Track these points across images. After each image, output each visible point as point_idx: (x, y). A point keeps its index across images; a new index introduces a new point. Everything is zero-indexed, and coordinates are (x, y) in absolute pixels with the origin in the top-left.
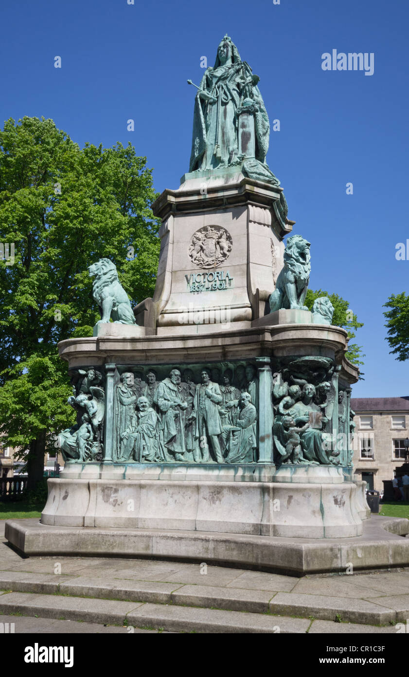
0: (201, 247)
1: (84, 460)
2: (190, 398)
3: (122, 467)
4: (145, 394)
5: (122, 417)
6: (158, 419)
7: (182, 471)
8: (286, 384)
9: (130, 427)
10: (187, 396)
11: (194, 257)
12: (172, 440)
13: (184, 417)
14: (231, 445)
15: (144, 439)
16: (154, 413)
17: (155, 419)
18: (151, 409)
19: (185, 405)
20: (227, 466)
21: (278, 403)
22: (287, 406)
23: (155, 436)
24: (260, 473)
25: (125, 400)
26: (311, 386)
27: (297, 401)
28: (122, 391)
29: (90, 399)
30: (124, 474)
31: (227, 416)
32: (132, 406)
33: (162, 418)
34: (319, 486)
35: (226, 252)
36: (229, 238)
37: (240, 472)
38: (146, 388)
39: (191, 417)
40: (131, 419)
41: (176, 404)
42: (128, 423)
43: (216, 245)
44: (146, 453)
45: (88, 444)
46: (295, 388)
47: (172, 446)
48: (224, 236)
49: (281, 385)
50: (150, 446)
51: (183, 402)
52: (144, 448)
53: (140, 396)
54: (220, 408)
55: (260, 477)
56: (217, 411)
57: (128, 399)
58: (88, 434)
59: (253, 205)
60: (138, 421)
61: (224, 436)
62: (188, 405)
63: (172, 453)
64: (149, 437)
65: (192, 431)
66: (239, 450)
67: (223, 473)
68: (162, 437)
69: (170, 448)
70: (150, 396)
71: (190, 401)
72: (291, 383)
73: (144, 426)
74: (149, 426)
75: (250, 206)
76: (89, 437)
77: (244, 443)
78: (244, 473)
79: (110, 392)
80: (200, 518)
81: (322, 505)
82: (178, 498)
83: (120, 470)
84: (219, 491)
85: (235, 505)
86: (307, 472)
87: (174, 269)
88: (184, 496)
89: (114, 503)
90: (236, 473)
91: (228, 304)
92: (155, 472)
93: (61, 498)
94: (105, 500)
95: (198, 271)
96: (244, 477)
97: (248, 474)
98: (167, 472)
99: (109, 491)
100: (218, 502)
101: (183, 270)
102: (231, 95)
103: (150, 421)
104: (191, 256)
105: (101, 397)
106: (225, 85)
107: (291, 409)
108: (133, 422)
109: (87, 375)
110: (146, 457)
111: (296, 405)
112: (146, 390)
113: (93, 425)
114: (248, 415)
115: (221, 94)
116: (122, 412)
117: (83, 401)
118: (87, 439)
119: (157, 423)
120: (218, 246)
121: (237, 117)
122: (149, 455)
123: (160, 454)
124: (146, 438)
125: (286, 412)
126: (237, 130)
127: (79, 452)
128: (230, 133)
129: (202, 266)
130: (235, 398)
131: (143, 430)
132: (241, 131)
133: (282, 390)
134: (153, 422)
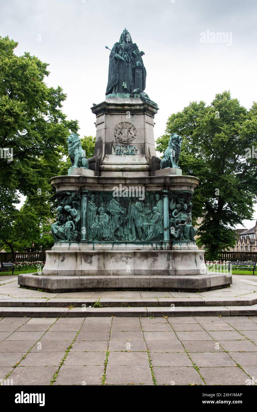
0: (121, 132)
1: (69, 240)
2: (125, 209)
3: (91, 244)
4: (102, 206)
5: (91, 218)
6: (109, 219)
7: (123, 246)
8: (175, 203)
9: (94, 223)
10: (124, 208)
11: (117, 137)
12: (117, 230)
13: (122, 218)
14: (149, 232)
15: (103, 229)
16: (107, 216)
17: (108, 219)
18: (105, 214)
19: (123, 212)
20: (147, 243)
21: (172, 212)
22: (176, 214)
23: (108, 228)
24: (165, 246)
25: (92, 209)
26: (186, 205)
27: (179, 211)
28: (91, 204)
29: (72, 208)
30: (94, 248)
31: (145, 218)
32: (95, 212)
33: (111, 218)
34: (194, 251)
35: (133, 136)
36: (134, 129)
37: (154, 245)
38: (103, 203)
39: (126, 218)
40: (95, 219)
41: (120, 211)
42: (94, 221)
43: (128, 132)
44: (104, 236)
45: (72, 232)
46: (179, 206)
47: (117, 233)
48: (132, 128)
49: (173, 204)
51: (122, 211)
52: (103, 234)
53: (99, 207)
54: (142, 214)
55: (165, 247)
56: (140, 216)
57: (93, 208)
58: (71, 226)
59: (146, 115)
60: (99, 220)
61: (144, 228)
62: (125, 212)
63: (117, 236)
64: (105, 228)
65: (126, 226)
66: (153, 235)
67: (145, 246)
68: (112, 228)
69: (116, 234)
70: (105, 207)
71: (125, 210)
72: (177, 203)
73: (103, 223)
74: (105, 223)
75: (145, 115)
76: (73, 228)
77: (155, 231)
78: (156, 246)
79: (84, 205)
80: (136, 269)
81: (195, 260)
82: (124, 259)
83: (91, 246)
84: (146, 255)
85: (154, 261)
86: (187, 245)
87: (106, 142)
88: (127, 258)
89: (91, 263)
90: (152, 246)
91: (137, 162)
92: (109, 246)
93: (60, 260)
94: (86, 261)
95: (119, 144)
96: (157, 247)
97: (159, 246)
98: (116, 246)
99: (87, 256)
100: (145, 261)
101: (111, 143)
102: (131, 58)
103: (105, 220)
104: (115, 136)
105: (78, 207)
106: (128, 53)
107: (178, 215)
108: (96, 220)
109: (71, 195)
110: (103, 239)
111: (179, 213)
112: (102, 204)
113: (74, 222)
114: (157, 218)
115: (126, 57)
116: (90, 215)
117: (68, 209)
118: (71, 229)
119: (109, 221)
120: (129, 133)
121: (134, 70)
122: (106, 238)
123: (111, 236)
124: (104, 229)
125: (176, 217)
126: (134, 76)
127: (67, 236)
128: (131, 77)
129: (121, 141)
130: (150, 209)
131: (102, 225)
132: (136, 77)
133: (173, 206)
134: (107, 221)
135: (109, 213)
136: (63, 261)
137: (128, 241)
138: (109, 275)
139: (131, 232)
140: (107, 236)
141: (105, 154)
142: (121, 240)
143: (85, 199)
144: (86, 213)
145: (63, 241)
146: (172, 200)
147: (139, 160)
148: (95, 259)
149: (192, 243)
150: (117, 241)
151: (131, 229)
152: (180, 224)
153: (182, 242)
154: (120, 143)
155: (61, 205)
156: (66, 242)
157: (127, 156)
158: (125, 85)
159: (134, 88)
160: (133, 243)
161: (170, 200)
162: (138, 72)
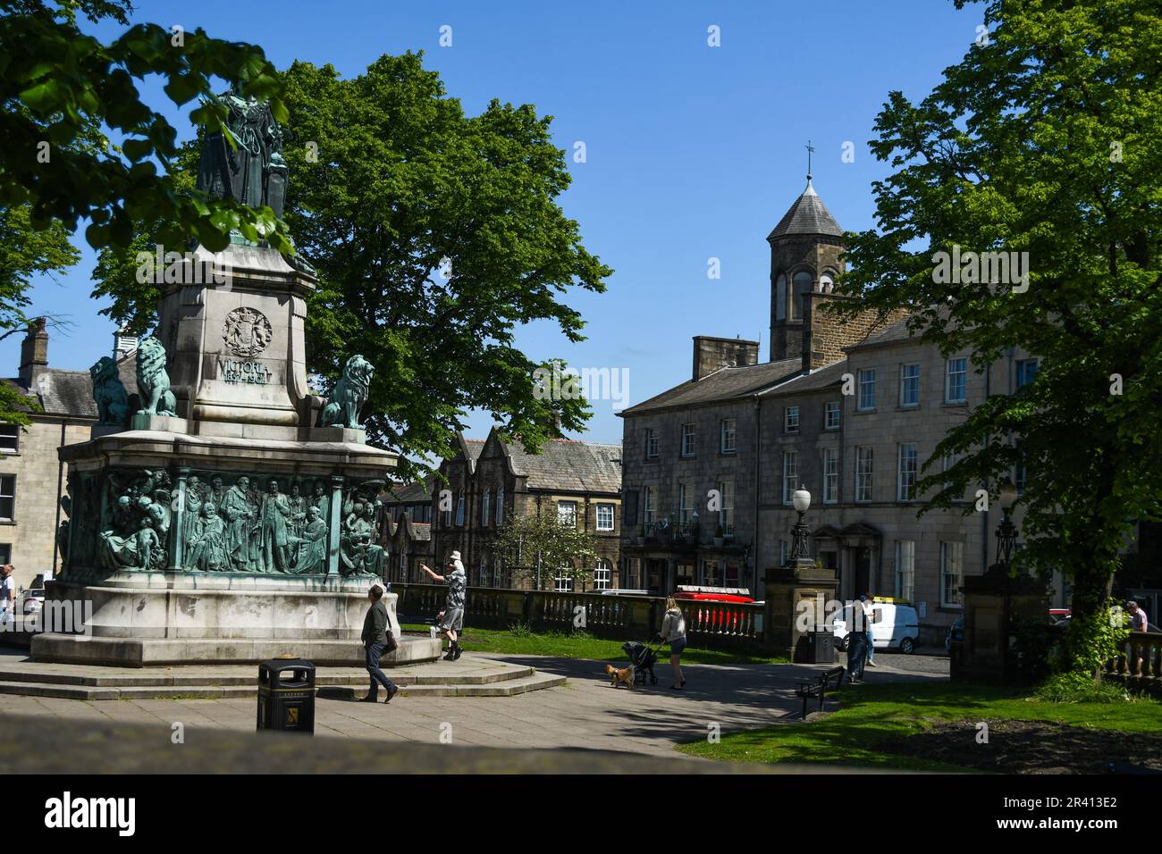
0: (237, 330)
1: (147, 569)
2: (255, 506)
3: (190, 577)
4: (211, 500)
5: (189, 524)
6: (224, 527)
7: (250, 581)
8: (353, 501)
9: (195, 534)
10: (252, 504)
11: (229, 340)
12: (238, 550)
13: (249, 526)
14: (299, 557)
15: (211, 548)
16: (220, 521)
17: (221, 526)
18: (217, 517)
19: (250, 514)
20: (296, 577)
21: (346, 519)
22: (353, 523)
23: (221, 544)
24: (331, 584)
25: (193, 505)
26: (371, 505)
27: (359, 517)
28: (191, 496)
29: (154, 502)
30: (195, 585)
31: (293, 528)
32: (197, 513)
33: (228, 526)
35: (264, 342)
36: (267, 325)
37: (310, 583)
38: (212, 493)
39: (256, 527)
40: (197, 526)
41: (244, 513)
42: (194, 530)
43: (253, 330)
44: (213, 562)
45: (154, 552)
46: (359, 506)
47: (237, 555)
48: (262, 323)
49: (349, 502)
50: (216, 555)
51: (249, 511)
52: (209, 557)
53: (205, 502)
54: (286, 519)
55: (331, 587)
56: (284, 523)
57: (196, 505)
58: (152, 540)
60: (203, 529)
61: (290, 547)
62: (253, 514)
63: (237, 562)
64: (215, 545)
65: (256, 541)
66: (307, 562)
67: (292, 583)
68: (228, 546)
69: (235, 558)
70: (217, 502)
71: (255, 509)
72: (357, 501)
73: (212, 534)
74: (216, 534)
75: (293, 297)
76: (155, 544)
77: (312, 554)
78: (314, 583)
80: (276, 626)
82: (254, 607)
83: (189, 580)
84: (294, 600)
85: (310, 613)
87: (206, 351)
88: (259, 605)
89: (193, 613)
90: (305, 583)
91: (270, 403)
92: (224, 582)
93: (136, 609)
94: (183, 610)
95: (233, 358)
96: (314, 587)
97: (318, 585)
98: (235, 581)
99: (185, 601)
100: (294, 612)
101: (216, 353)
102: (261, 145)
103: (216, 530)
104: (226, 339)
105: (165, 500)
106: (255, 131)
107: (356, 525)
108: (199, 529)
109: (152, 476)
110: (212, 567)
111: (359, 521)
112: (211, 496)
114: (318, 529)
115: (251, 143)
116: (189, 519)
117: (147, 505)
118: (153, 546)
119: (224, 531)
120: (254, 333)
121: (266, 174)
122: (216, 565)
123: (227, 563)
124: (213, 547)
125: (352, 528)
126: (265, 190)
128: (258, 192)
129: (237, 352)
130: (303, 511)
131: (211, 539)
132: (270, 193)
133: (349, 507)
134: (220, 530)
135: (223, 514)
136: (140, 608)
137: (257, 572)
138: (225, 637)
139: (265, 556)
140: (218, 561)
141: (203, 378)
142: (243, 570)
145: (134, 569)
146: (349, 496)
147: (275, 398)
148: (199, 606)
150: (237, 571)
151: (265, 550)
152: (361, 544)
153: (361, 578)
154: (235, 355)
155: (130, 494)
157: (249, 387)
161: (344, 496)
162: (276, 181)
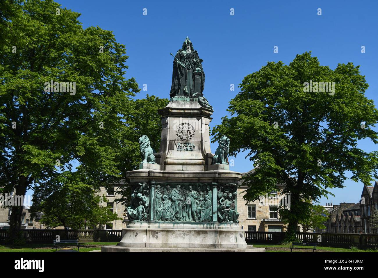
0: (182, 132)
1: (141, 221)
4: (166, 194)
5: (157, 203)
7: (182, 225)
8: (222, 192)
10: (183, 195)
11: (179, 135)
12: (177, 213)
13: (182, 204)
14: (201, 215)
15: (166, 212)
16: (170, 202)
19: (182, 199)
20: (200, 223)
21: (219, 200)
22: (222, 201)
23: (170, 211)
24: (213, 226)
25: (158, 196)
26: (230, 194)
28: (157, 193)
29: (143, 195)
30: (159, 226)
31: (199, 204)
32: (160, 199)
33: (173, 204)
34: (235, 230)
35: (192, 135)
37: (205, 225)
39: (184, 204)
41: (179, 198)
42: (159, 206)
44: (167, 218)
45: (143, 214)
46: (225, 194)
47: (177, 215)
50: (169, 215)
52: (166, 216)
53: (163, 195)
54: (196, 200)
56: (195, 202)
57: (160, 196)
59: (204, 117)
60: (163, 205)
61: (198, 211)
63: (177, 218)
65: (185, 209)
66: (204, 217)
67: (199, 226)
70: (168, 195)
71: (184, 197)
72: (224, 192)
73: (166, 207)
74: (168, 207)
75: (202, 117)
76: (143, 211)
77: (207, 214)
79: (153, 193)
80: (191, 243)
81: (236, 237)
82: (182, 235)
83: (157, 225)
84: (198, 232)
85: (205, 238)
86: (230, 225)
87: (170, 139)
88: (184, 234)
89: (157, 238)
90: (204, 226)
91: (194, 157)
92: (171, 225)
93: (134, 236)
94: (153, 236)
95: (180, 142)
96: (207, 227)
97: (208, 226)
98: (176, 225)
99: (154, 233)
100: (198, 237)
101: (174, 140)
102: (191, 66)
103: (168, 205)
104: (177, 135)
106: (189, 61)
107: (224, 202)
108: (161, 205)
109: (142, 186)
110: (167, 220)
111: (226, 200)
112: (166, 192)
113: (145, 206)
114: (208, 204)
115: (187, 65)
116: (157, 201)
117: (140, 196)
118: (142, 212)
119: (171, 206)
120: (188, 132)
121: (194, 76)
122: (168, 219)
123: (172, 218)
124: (167, 212)
125: (222, 203)
126: (194, 81)
127: (139, 217)
128: (191, 82)
129: (182, 139)
130: (203, 197)
131: (166, 209)
132: (195, 82)
133: (220, 195)
134: (170, 205)
136: (136, 236)
137: (185, 221)
138: (171, 247)
139: (188, 215)
140: (169, 217)
141: (169, 150)
142: (180, 221)
143: (153, 188)
144: (154, 200)
145: (136, 221)
146: (220, 190)
147: (196, 155)
148: (160, 235)
149: (235, 224)
150: (177, 221)
151: (188, 212)
152: (226, 209)
153: (226, 223)
154: (181, 140)
155: (135, 193)
156: (138, 222)
157: (187, 152)
158: (186, 90)
159: (194, 92)
160: (189, 223)
161: (218, 190)
162: (197, 77)
